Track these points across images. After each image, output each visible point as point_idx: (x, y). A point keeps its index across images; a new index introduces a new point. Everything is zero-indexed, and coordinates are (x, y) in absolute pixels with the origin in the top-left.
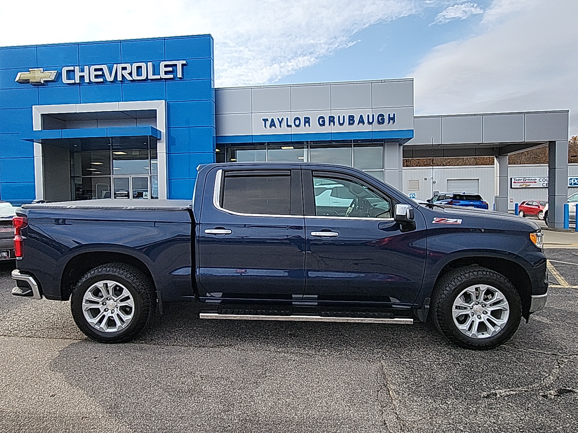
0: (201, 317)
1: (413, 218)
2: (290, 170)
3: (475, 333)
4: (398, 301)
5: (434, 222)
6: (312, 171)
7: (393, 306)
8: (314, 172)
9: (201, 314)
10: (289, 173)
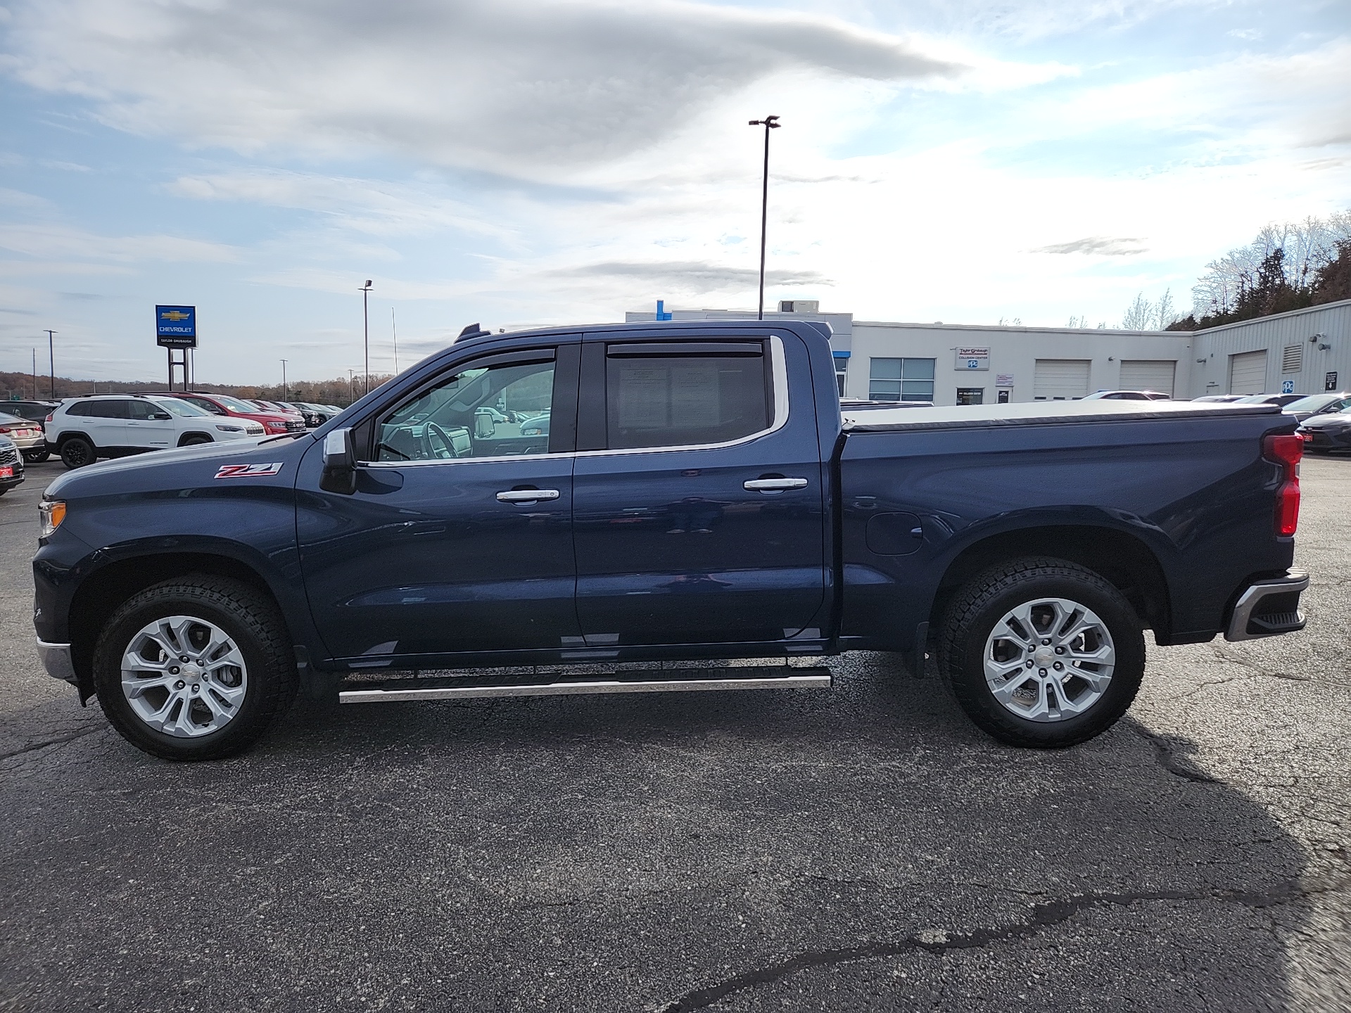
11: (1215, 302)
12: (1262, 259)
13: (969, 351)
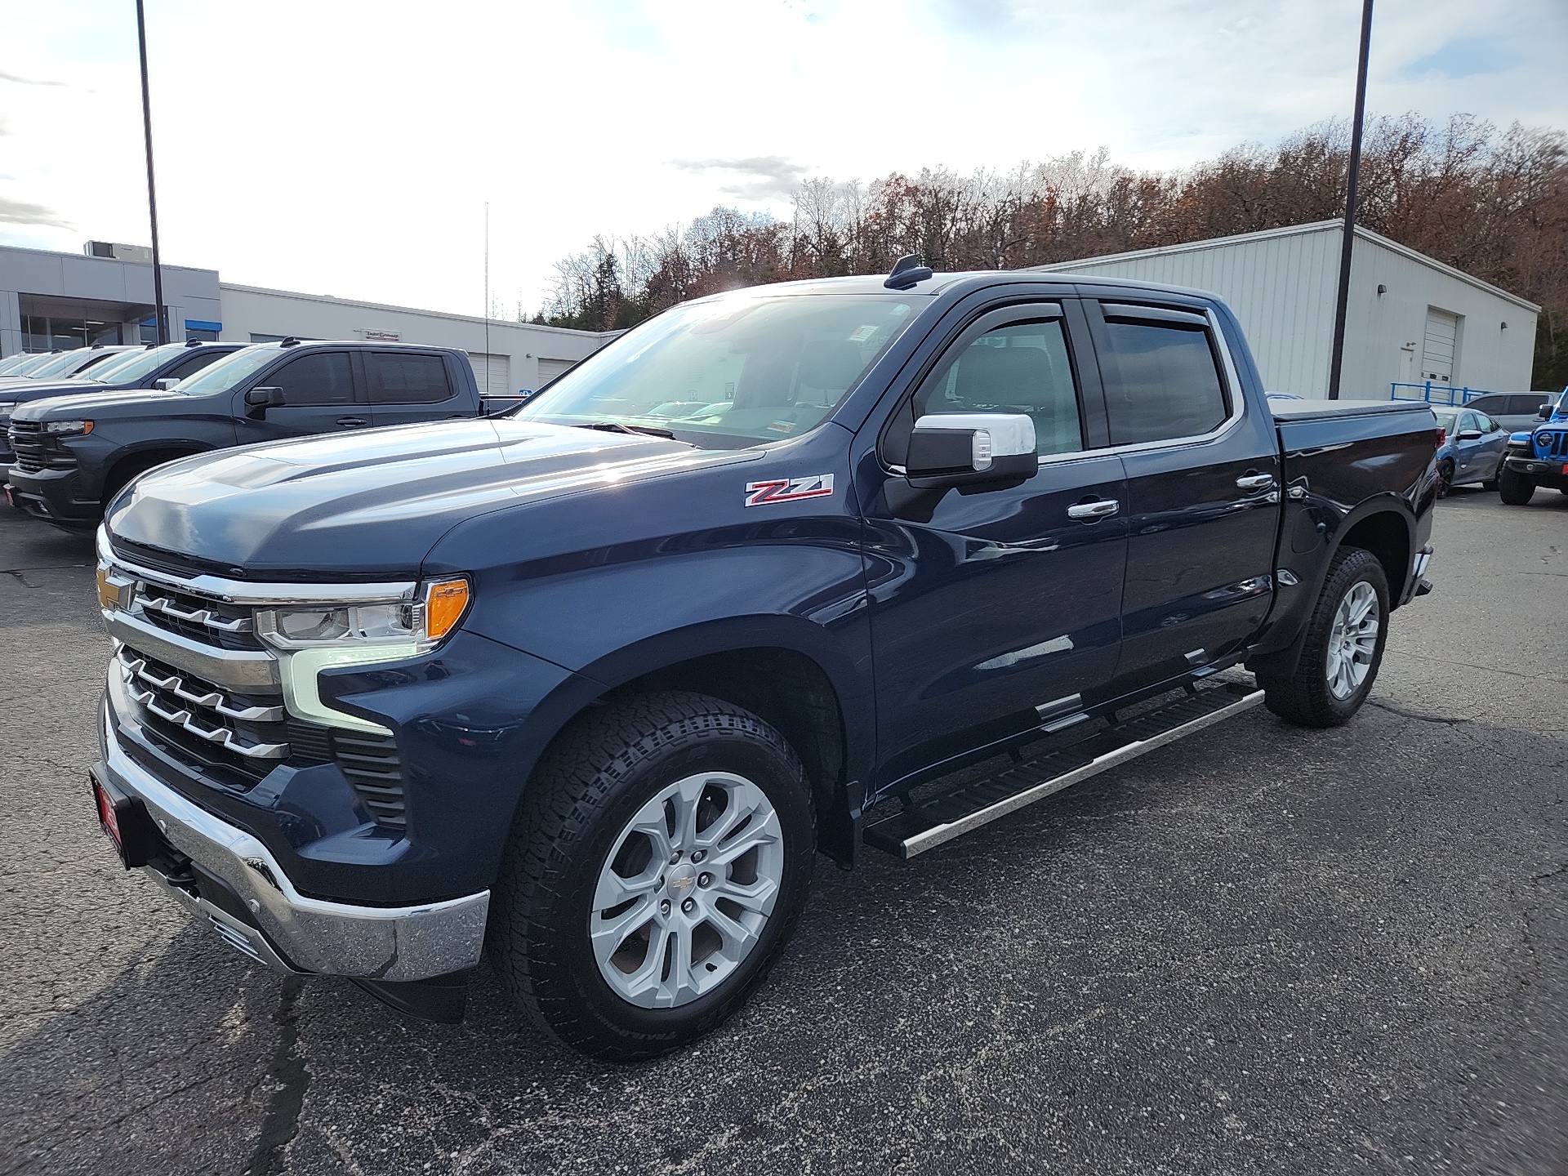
11: (560, 302)
12: (597, 263)
13: (377, 334)
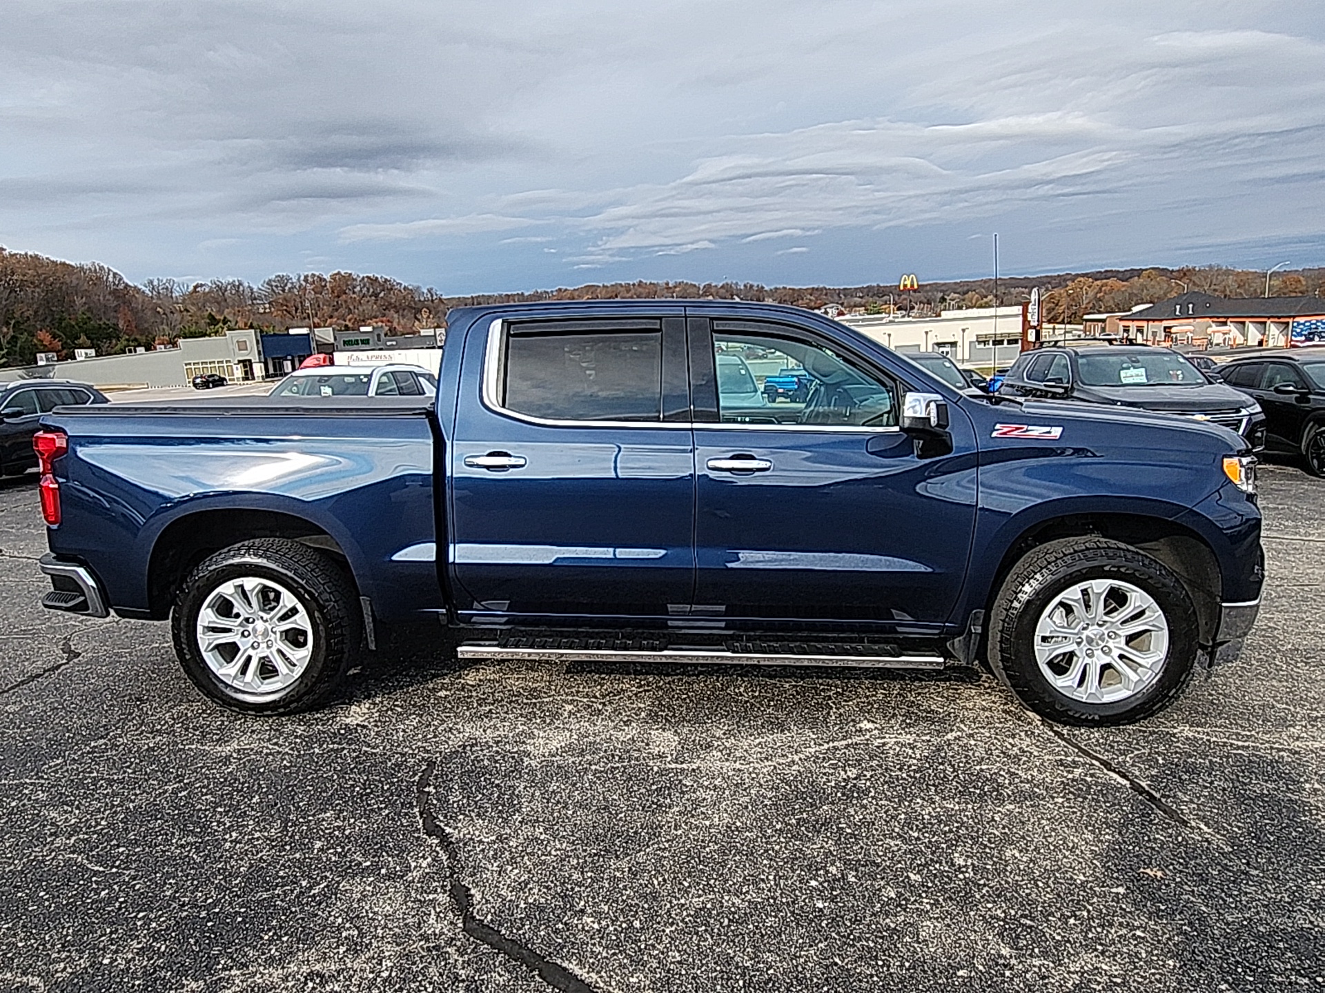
0: (460, 656)
1: (947, 425)
2: (660, 318)
3: (1093, 691)
4: (910, 618)
5: (994, 434)
6: (712, 319)
7: (899, 629)
8: (715, 322)
9: (459, 649)
10: (655, 324)
